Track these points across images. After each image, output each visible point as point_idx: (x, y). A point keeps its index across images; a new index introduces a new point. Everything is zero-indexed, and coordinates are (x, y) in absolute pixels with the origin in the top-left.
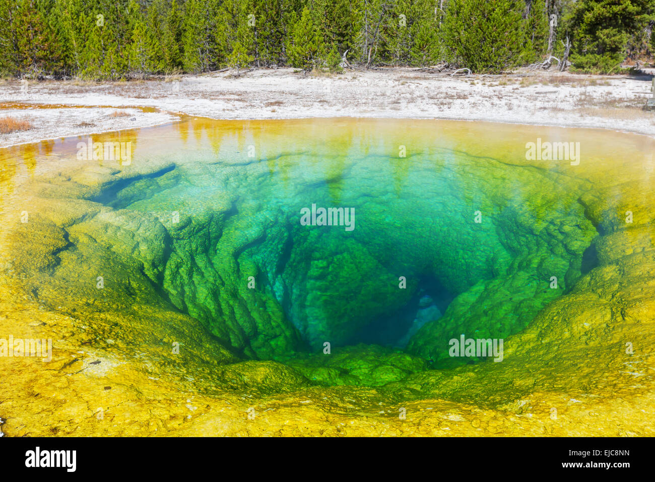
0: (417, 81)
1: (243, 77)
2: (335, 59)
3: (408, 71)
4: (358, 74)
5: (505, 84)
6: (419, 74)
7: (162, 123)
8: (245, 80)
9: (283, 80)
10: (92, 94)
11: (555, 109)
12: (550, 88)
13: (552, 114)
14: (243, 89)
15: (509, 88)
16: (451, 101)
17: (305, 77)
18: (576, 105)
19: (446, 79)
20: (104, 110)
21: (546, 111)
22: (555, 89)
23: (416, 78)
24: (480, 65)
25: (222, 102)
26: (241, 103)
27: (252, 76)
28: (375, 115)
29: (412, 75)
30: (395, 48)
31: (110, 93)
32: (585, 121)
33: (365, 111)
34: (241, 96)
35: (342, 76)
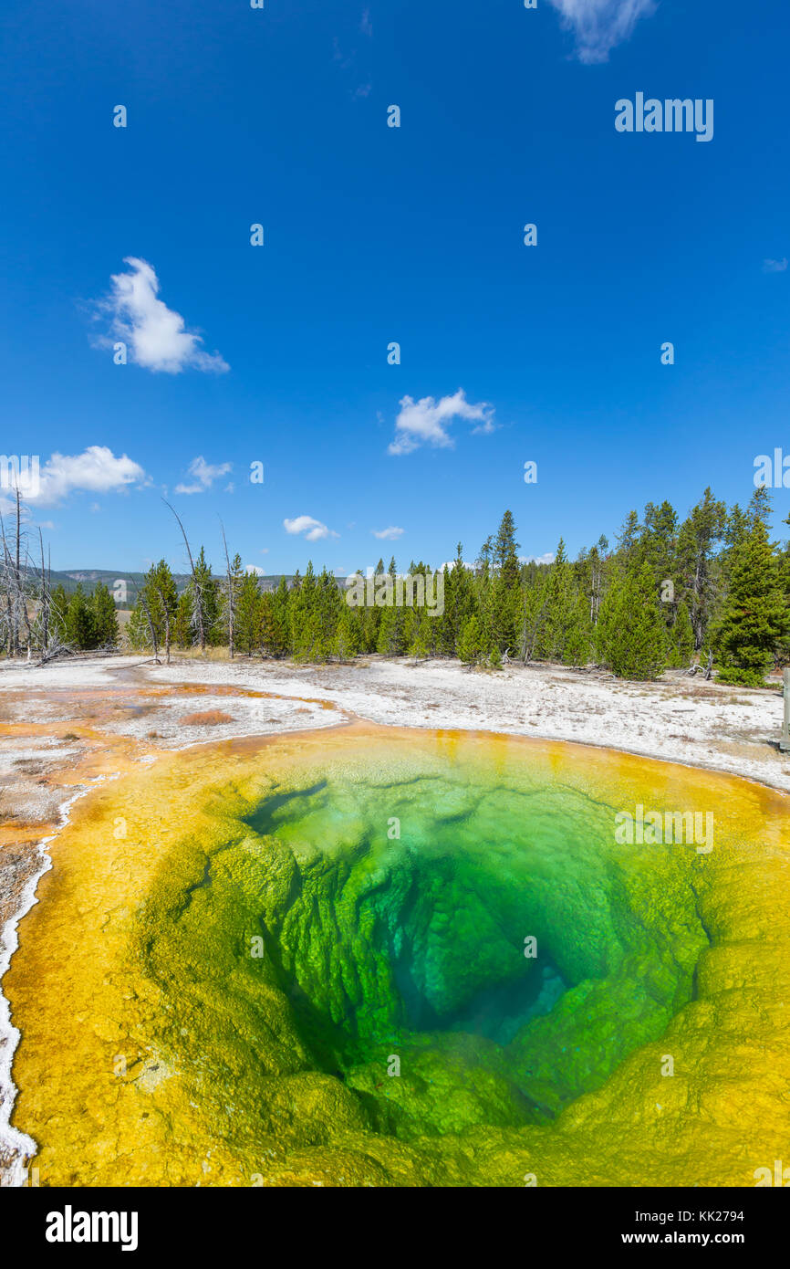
0: (564, 685)
1: (419, 666)
2: (496, 658)
3: (560, 670)
4: (516, 670)
5: (645, 695)
6: (571, 676)
7: (332, 725)
8: (419, 670)
9: (451, 673)
10: (294, 680)
11: (686, 739)
12: (689, 704)
13: (681, 746)
14: (413, 683)
15: (649, 700)
16: (586, 715)
17: (469, 672)
18: (708, 733)
19: (592, 683)
20: (294, 702)
21: (676, 741)
22: (693, 706)
23: (565, 680)
24: (625, 672)
25: (389, 700)
26: (404, 703)
27: (426, 667)
28: (513, 731)
29: (562, 675)
30: (552, 648)
31: (308, 681)
32: (713, 761)
33: (505, 725)
34: (409, 694)
35: (500, 673)
